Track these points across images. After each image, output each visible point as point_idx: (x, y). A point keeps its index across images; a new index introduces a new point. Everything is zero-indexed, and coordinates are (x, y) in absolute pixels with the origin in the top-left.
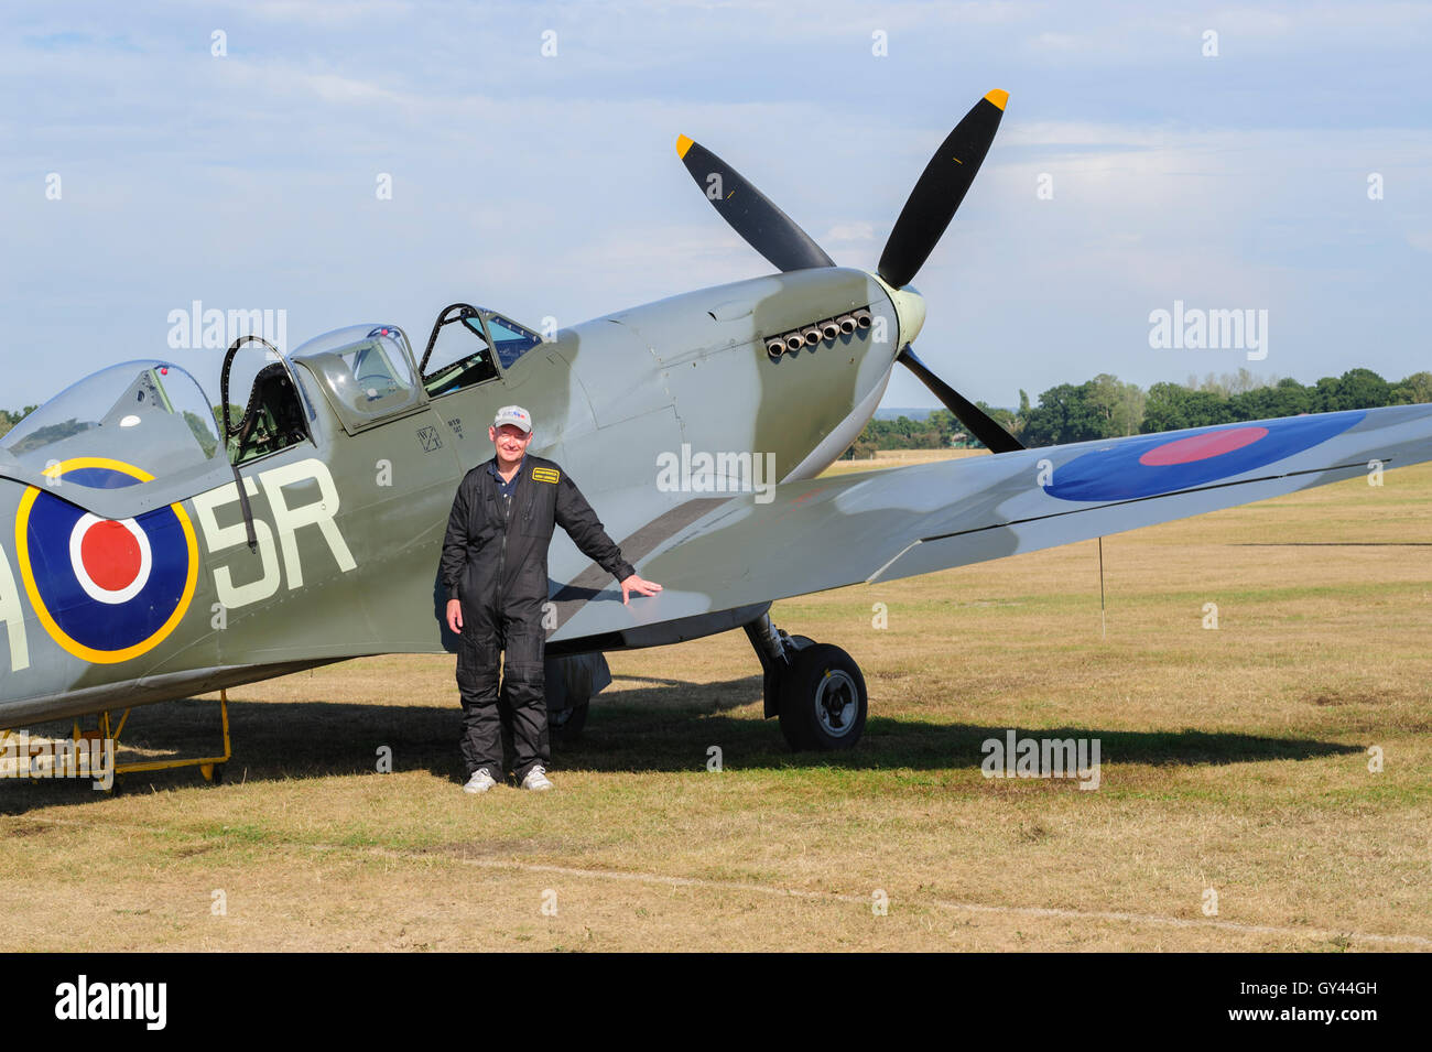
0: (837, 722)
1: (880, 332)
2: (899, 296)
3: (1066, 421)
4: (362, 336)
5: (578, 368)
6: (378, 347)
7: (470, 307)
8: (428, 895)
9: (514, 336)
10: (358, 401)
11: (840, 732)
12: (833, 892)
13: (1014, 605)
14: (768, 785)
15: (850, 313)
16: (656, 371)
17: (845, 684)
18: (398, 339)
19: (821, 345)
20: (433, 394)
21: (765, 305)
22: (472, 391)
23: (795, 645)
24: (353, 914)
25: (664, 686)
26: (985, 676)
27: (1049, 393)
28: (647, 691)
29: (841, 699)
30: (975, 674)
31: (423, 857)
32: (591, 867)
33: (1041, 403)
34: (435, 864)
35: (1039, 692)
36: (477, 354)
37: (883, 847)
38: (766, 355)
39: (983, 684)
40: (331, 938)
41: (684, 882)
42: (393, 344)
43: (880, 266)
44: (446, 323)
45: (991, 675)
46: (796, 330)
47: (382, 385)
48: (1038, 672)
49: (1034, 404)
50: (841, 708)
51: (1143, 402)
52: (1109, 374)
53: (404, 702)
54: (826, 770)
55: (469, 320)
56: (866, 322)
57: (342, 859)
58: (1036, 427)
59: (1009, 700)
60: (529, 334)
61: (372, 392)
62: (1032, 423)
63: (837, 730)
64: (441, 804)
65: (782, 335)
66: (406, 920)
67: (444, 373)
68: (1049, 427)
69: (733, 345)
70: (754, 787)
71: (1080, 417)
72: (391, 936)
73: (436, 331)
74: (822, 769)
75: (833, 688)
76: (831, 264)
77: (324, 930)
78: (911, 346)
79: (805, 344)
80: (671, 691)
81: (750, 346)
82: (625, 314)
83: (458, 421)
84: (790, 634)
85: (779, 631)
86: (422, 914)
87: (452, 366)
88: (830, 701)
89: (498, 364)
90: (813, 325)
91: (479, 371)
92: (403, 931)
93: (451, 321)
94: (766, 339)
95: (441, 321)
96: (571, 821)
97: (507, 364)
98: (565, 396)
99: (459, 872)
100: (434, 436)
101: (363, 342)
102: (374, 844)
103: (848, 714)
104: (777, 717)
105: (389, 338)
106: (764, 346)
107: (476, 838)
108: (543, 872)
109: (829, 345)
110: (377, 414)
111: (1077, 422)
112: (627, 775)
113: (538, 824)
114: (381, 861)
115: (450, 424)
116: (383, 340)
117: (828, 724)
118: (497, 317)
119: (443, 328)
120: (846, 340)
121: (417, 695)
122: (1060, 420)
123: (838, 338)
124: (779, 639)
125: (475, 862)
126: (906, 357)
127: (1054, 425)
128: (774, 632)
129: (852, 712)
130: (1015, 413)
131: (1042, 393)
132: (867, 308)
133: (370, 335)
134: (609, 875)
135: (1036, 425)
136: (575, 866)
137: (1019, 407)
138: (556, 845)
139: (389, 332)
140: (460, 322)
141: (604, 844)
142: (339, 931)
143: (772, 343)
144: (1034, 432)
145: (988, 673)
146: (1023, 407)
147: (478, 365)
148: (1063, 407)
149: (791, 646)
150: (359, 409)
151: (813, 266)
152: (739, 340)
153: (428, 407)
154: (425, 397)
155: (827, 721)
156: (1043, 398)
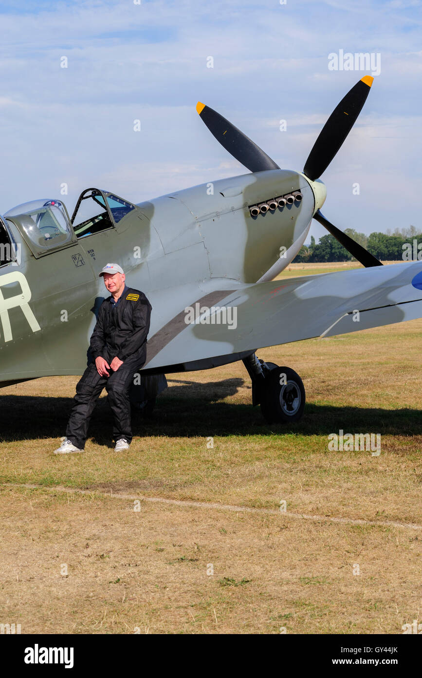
0: (290, 408)
1: (306, 203)
2: (314, 184)
3: (331, 251)
4: (41, 205)
5: (154, 222)
6: (50, 211)
7: (97, 190)
8: (96, 519)
9: (120, 205)
10: (40, 240)
11: (292, 413)
12: (327, 516)
13: (342, 339)
14: (264, 445)
15: (291, 193)
16: (194, 223)
17: (294, 388)
18: (60, 207)
19: (277, 210)
20: (79, 235)
21: (249, 189)
22: (100, 234)
23: (268, 367)
24: (56, 532)
25: (185, 385)
26: (347, 379)
27: (323, 237)
28: (177, 387)
29: (292, 396)
30: (342, 377)
31: (88, 492)
32: (184, 499)
33: (320, 242)
34: (95, 498)
35: (379, 387)
36: (100, 215)
37: (345, 485)
38: (250, 215)
39: (348, 383)
40: (46, 550)
41: (239, 509)
42: (58, 210)
43: (304, 169)
44: (84, 198)
45: (350, 378)
46: (264, 202)
47: (53, 231)
48: (374, 376)
49: (317, 242)
50: (292, 400)
51: (366, 242)
52: (351, 229)
53: (56, 395)
54: (293, 436)
55: (96, 197)
56: (299, 198)
57: (42, 494)
58: (318, 253)
59: (365, 392)
60: (128, 204)
61: (47, 235)
62: (316, 251)
63: (290, 412)
64: (90, 457)
65: (257, 205)
66: (88, 536)
67: (83, 225)
68: (324, 253)
69: (233, 210)
70: (257, 447)
71: (338, 248)
72: (81, 548)
73: (79, 203)
74: (290, 435)
75: (288, 390)
76: (278, 168)
77: (41, 544)
78: (320, 210)
79: (269, 210)
80: (190, 387)
81: (242, 210)
82: (176, 194)
83: (93, 251)
84: (265, 362)
85: (260, 360)
86: (95, 532)
87: (87, 221)
88: (287, 397)
89: (113, 220)
90: (273, 199)
91: (102, 224)
92: (87, 544)
93: (87, 197)
94: (250, 207)
95: (82, 197)
96: (163, 469)
97: (118, 219)
98: (148, 238)
99: (109, 503)
100: (80, 259)
101: (41, 209)
102: (58, 484)
103: (296, 404)
104: (260, 405)
105: (56, 207)
106: (248, 210)
107: (113, 480)
108: (158, 503)
109: (281, 210)
110: (50, 247)
111: (337, 251)
112: (185, 439)
113: (146, 471)
114: (64, 495)
115: (89, 252)
116: (52, 208)
117: (286, 409)
118: (112, 195)
119: (83, 201)
120: (289, 207)
121: (60, 390)
122: (329, 250)
123: (286, 206)
124: (260, 364)
125: (117, 496)
126: (318, 217)
127: (326, 252)
128: (257, 360)
129: (298, 401)
130: (308, 247)
131: (321, 238)
132: (299, 191)
133: (44, 205)
134: (195, 504)
135: (317, 252)
136: (173, 499)
137: (310, 244)
138: (159, 484)
139: (55, 203)
140: (91, 198)
141: (185, 484)
142: (50, 544)
143: (253, 209)
144: (317, 256)
145: (349, 377)
146: (312, 244)
147: (101, 220)
148: (330, 244)
149: (266, 368)
150: (41, 245)
151: (268, 169)
152: (236, 207)
153: (76, 243)
154: (75, 238)
155: (285, 407)
156: (321, 240)
